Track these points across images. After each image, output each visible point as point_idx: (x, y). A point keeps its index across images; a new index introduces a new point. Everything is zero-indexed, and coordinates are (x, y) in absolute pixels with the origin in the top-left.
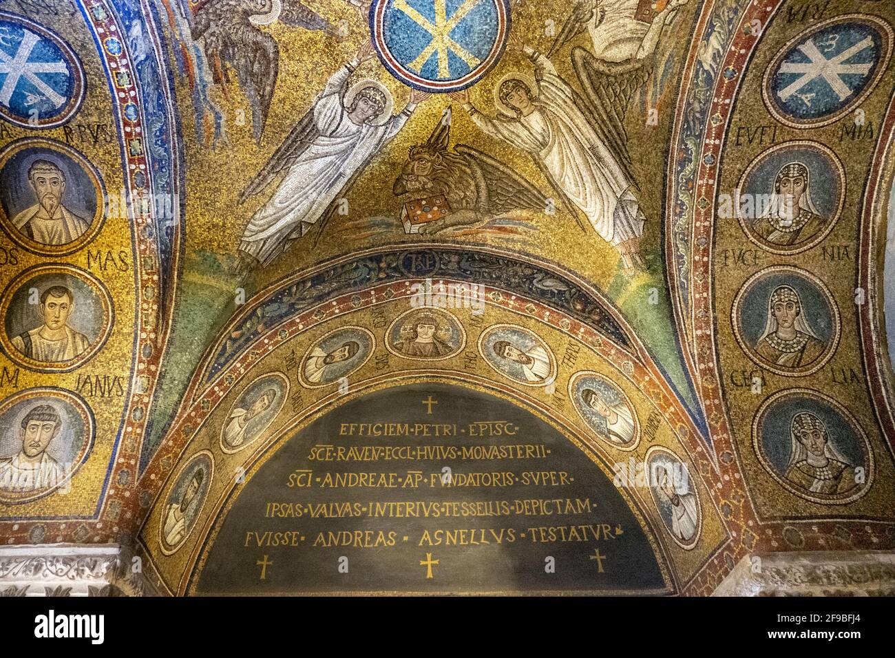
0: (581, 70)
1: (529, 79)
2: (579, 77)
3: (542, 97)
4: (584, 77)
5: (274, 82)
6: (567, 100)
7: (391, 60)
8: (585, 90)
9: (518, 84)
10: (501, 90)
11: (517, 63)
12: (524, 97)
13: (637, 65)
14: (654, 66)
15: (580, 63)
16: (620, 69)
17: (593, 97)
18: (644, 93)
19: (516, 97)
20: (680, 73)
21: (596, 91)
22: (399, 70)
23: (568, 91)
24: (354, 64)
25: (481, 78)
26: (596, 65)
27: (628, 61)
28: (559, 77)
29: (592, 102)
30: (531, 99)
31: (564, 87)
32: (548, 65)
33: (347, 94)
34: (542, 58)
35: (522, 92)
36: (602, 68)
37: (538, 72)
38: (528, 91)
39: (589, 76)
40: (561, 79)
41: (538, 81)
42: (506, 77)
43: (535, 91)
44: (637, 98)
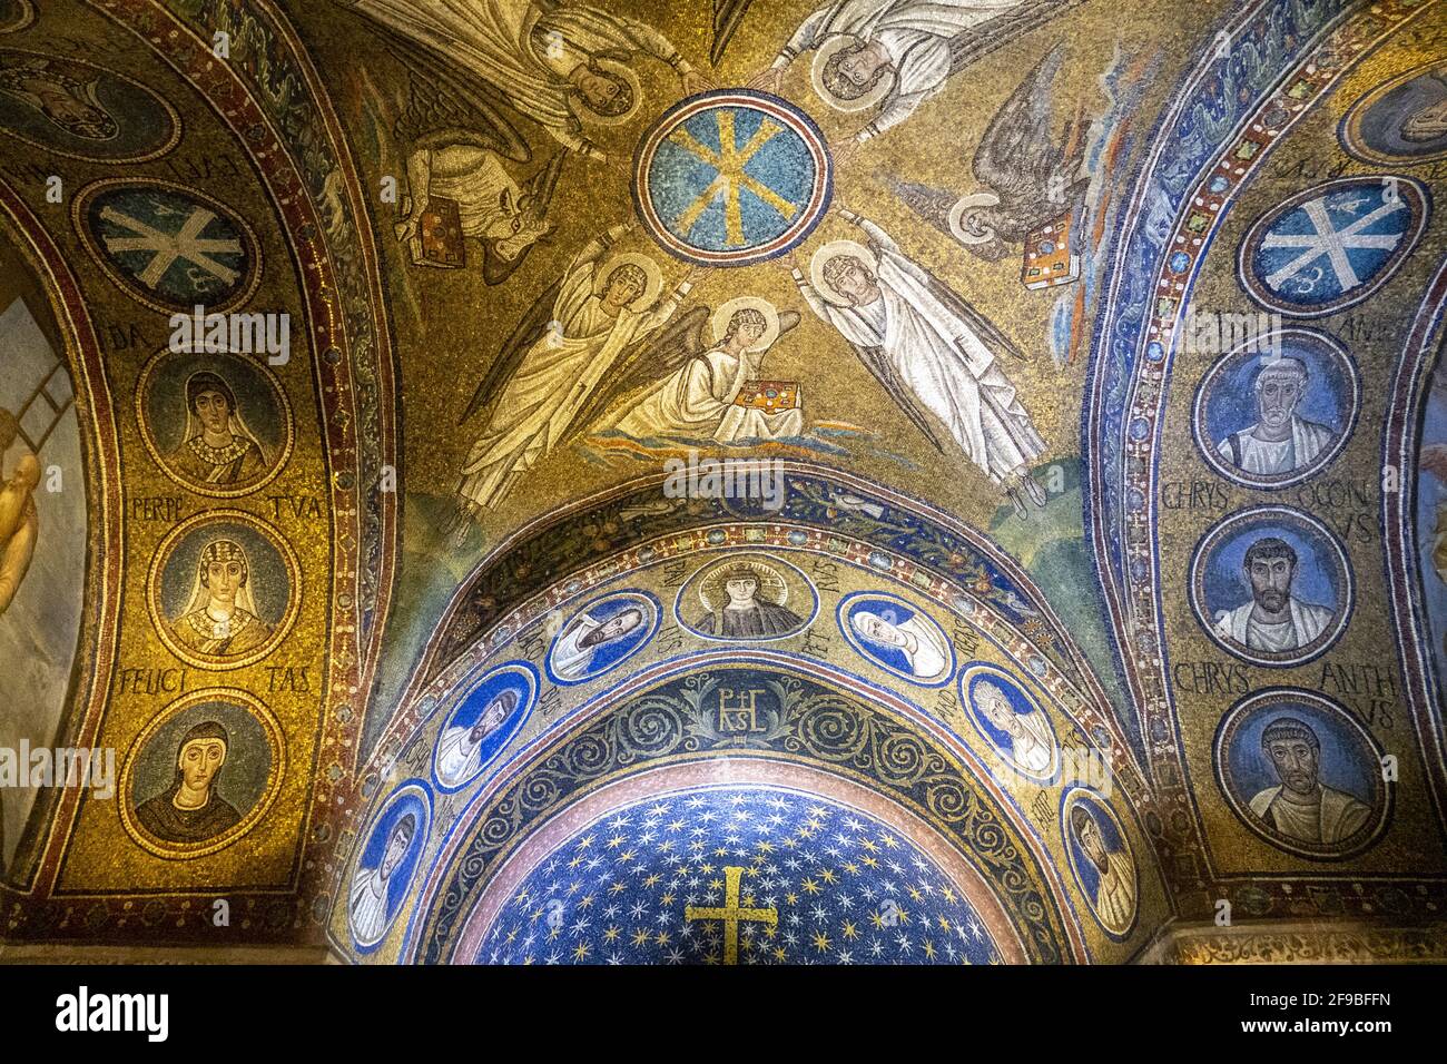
0: (509, 135)
1: (587, 118)
2: (509, 124)
3: (560, 96)
4: (501, 125)
5: (998, 116)
6: (515, 94)
7: (808, 137)
8: (493, 108)
9: (605, 110)
10: (631, 100)
11: (612, 137)
12: (590, 93)
13: (420, 141)
14: (395, 140)
15: (514, 143)
16: (448, 136)
17: (474, 100)
18: (392, 106)
19: (604, 91)
20: (348, 134)
21: (472, 107)
22: (796, 123)
23: (520, 106)
24: (865, 136)
25: (667, 114)
26: (487, 141)
27: (441, 147)
28: (541, 124)
29: (474, 93)
30: (578, 92)
31: (529, 111)
32: (563, 138)
33: (885, 93)
34: (575, 146)
35: (596, 99)
36: (477, 137)
37: (576, 129)
38: (586, 102)
39: (493, 126)
40: (537, 121)
41: (574, 116)
42: (625, 119)
43: (575, 103)
44: (400, 101)
